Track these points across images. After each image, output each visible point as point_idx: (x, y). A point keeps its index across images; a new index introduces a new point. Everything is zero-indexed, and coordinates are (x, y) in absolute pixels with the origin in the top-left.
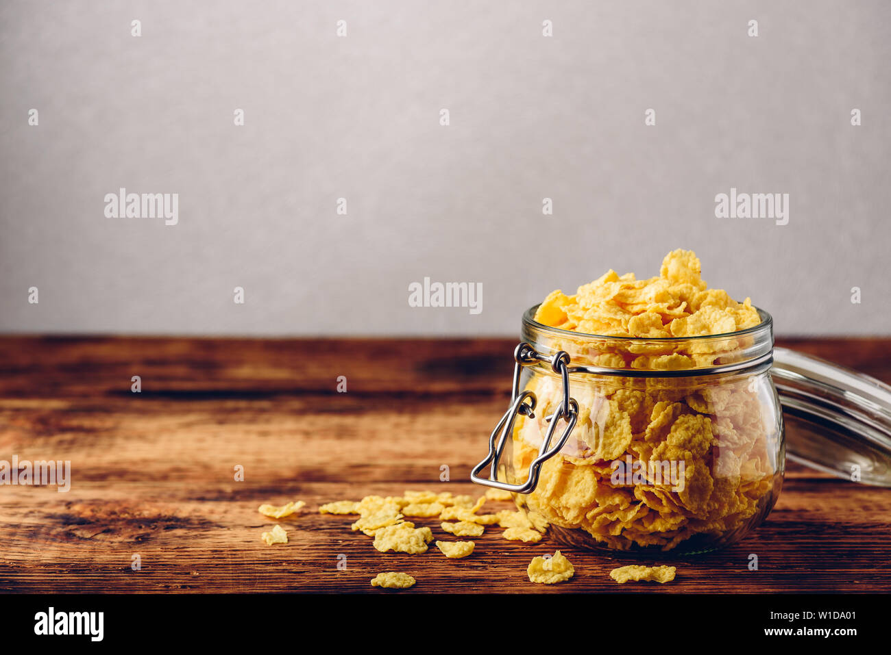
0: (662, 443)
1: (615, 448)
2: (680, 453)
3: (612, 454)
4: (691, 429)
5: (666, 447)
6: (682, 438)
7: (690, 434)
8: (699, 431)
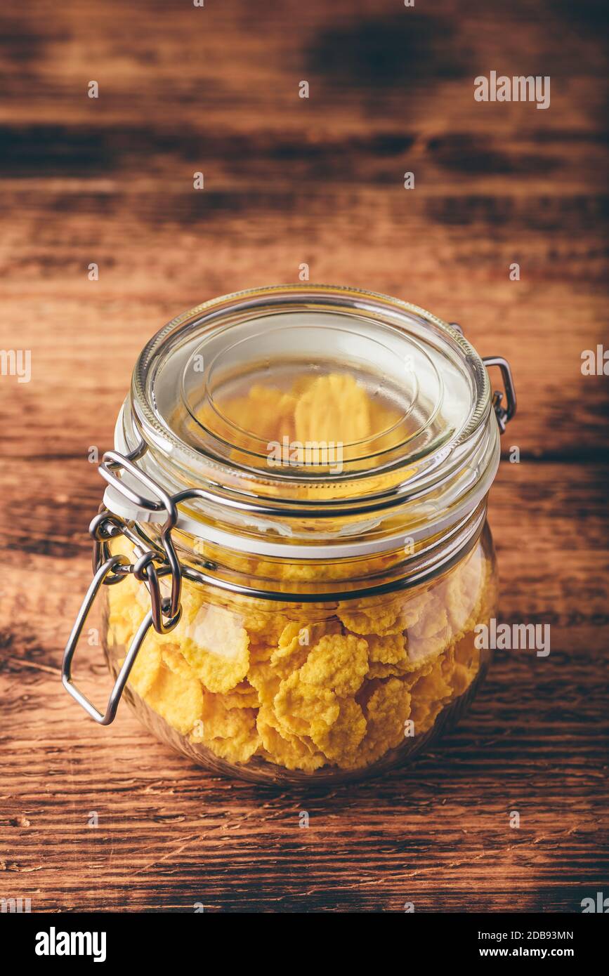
0: (295, 673)
1: (226, 675)
2: (318, 692)
3: (220, 682)
4: (335, 661)
5: (298, 681)
6: (320, 677)
7: (333, 669)
8: (346, 663)
